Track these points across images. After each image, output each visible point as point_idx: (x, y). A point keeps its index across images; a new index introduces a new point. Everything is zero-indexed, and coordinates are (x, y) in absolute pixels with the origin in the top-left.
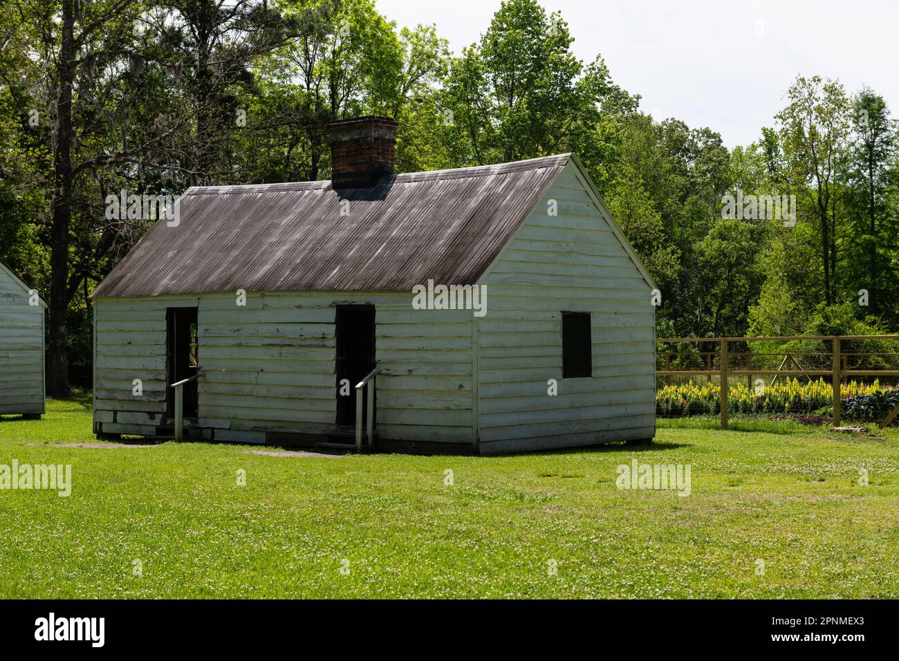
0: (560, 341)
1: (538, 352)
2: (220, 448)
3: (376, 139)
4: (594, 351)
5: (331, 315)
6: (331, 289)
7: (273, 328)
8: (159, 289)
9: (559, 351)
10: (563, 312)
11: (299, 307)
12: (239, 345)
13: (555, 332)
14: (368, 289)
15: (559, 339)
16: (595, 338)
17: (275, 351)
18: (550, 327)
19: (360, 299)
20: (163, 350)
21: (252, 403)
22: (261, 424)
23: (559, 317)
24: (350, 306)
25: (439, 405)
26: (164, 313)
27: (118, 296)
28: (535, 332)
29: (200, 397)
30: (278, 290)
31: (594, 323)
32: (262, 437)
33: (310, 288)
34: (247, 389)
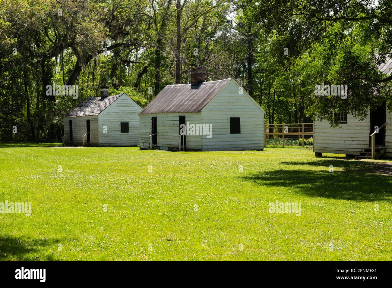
0: (230, 125)
1: (222, 127)
2: (161, 151)
3: (199, 73)
4: (241, 127)
5: (178, 119)
6: (178, 112)
7: (169, 122)
8: (150, 113)
9: (230, 127)
10: (231, 118)
11: (173, 117)
12: (163, 126)
13: (228, 122)
14: (184, 112)
15: (229, 124)
16: (241, 123)
17: (169, 127)
18: (226, 121)
19: (183, 115)
20: (151, 127)
21: (166, 140)
22: (168, 145)
23: (230, 119)
24: (181, 116)
25: (195, 140)
26: (151, 118)
27: (143, 114)
28: (221, 122)
29: (158, 139)
30: (170, 112)
31: (241, 120)
32: (167, 148)
33: (175, 112)
34: (165, 137)
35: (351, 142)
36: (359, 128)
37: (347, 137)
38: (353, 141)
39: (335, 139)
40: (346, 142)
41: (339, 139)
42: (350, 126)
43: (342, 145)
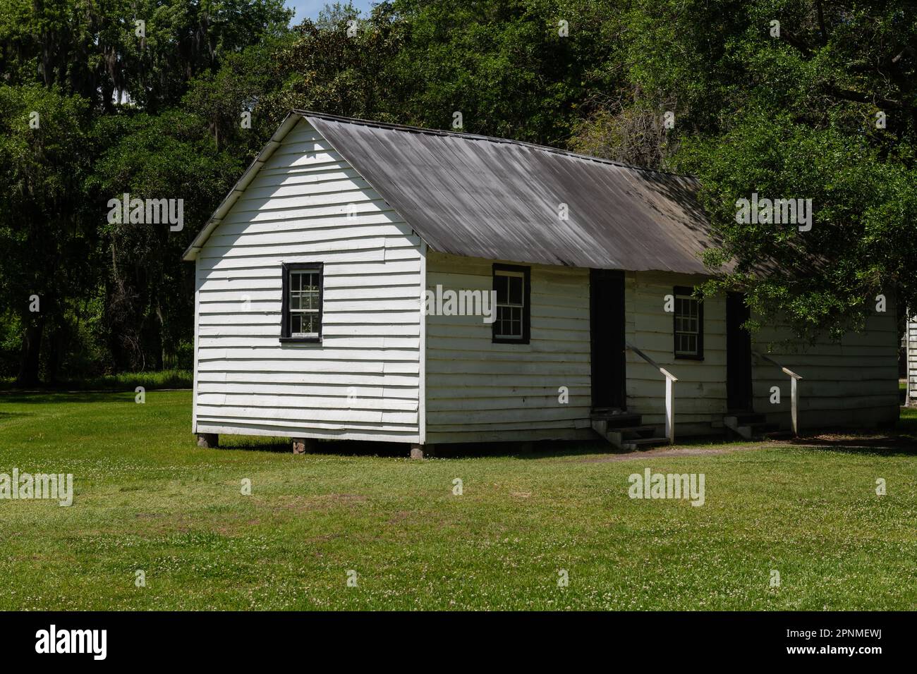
35: (541, 403)
36: (562, 358)
37: (532, 388)
38: (547, 397)
39: (496, 393)
40: (531, 403)
41: (510, 393)
42: (539, 352)
43: (519, 413)
